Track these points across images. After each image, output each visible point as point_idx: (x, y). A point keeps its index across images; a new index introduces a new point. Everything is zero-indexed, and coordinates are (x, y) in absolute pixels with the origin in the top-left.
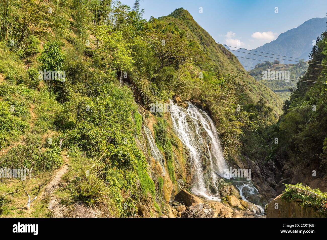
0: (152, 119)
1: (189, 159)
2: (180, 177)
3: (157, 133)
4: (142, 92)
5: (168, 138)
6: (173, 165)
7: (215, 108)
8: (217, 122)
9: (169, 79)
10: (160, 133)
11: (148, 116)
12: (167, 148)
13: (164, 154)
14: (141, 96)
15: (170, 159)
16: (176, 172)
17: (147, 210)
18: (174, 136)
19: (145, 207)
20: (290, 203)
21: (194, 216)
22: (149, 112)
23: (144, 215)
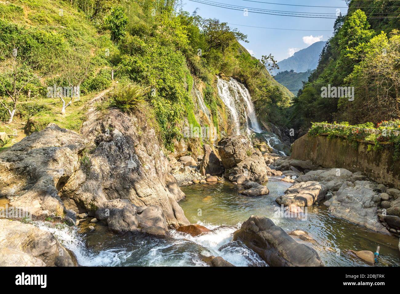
0: (202, 84)
1: (230, 117)
2: (223, 129)
3: (206, 95)
4: (194, 66)
5: (214, 99)
6: (218, 120)
7: (251, 81)
8: (251, 92)
9: (216, 58)
10: (207, 94)
11: (199, 82)
12: (213, 107)
13: (211, 111)
14: (194, 69)
15: (215, 114)
16: (220, 125)
17: (195, 147)
18: (219, 99)
19: (194, 145)
20: (316, 138)
21: (232, 143)
22: (199, 79)
23: (192, 150)
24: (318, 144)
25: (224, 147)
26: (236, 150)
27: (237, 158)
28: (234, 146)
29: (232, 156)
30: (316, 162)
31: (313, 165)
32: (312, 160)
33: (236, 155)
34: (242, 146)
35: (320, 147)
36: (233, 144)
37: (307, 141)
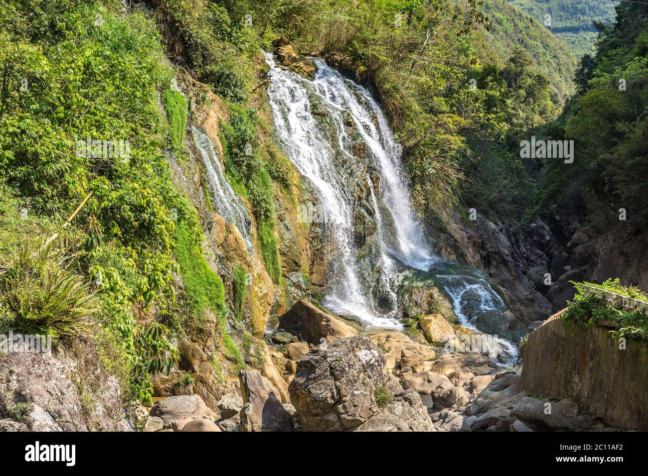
0: (216, 106)
2: (295, 266)
3: (230, 148)
4: (185, 32)
5: (260, 161)
6: (276, 235)
7: (390, 75)
8: (396, 116)
10: (238, 146)
11: (204, 99)
12: (257, 190)
13: (249, 205)
14: (184, 43)
15: (267, 217)
16: (283, 254)
17: (205, 356)
18: (279, 155)
19: (199, 348)
20: (586, 331)
21: (331, 368)
22: (207, 87)
23: (196, 368)
24: (593, 350)
25: (308, 380)
26: (343, 392)
27: (345, 416)
28: (336, 379)
29: (333, 408)
30: (588, 408)
31: (581, 418)
32: (577, 399)
33: (344, 407)
34: (362, 375)
35: (599, 362)
36: (335, 373)
37: (563, 339)
